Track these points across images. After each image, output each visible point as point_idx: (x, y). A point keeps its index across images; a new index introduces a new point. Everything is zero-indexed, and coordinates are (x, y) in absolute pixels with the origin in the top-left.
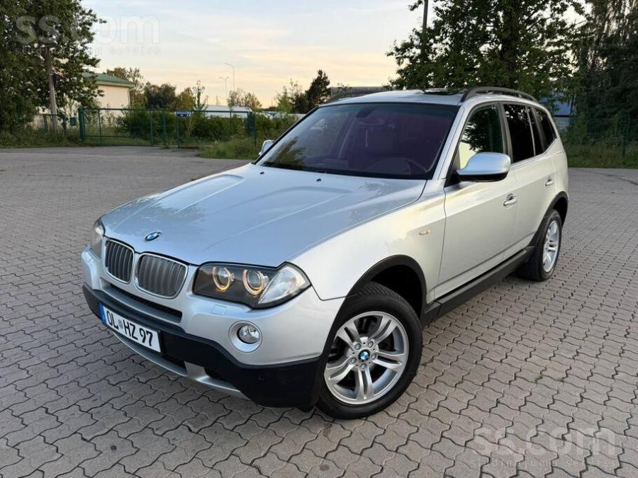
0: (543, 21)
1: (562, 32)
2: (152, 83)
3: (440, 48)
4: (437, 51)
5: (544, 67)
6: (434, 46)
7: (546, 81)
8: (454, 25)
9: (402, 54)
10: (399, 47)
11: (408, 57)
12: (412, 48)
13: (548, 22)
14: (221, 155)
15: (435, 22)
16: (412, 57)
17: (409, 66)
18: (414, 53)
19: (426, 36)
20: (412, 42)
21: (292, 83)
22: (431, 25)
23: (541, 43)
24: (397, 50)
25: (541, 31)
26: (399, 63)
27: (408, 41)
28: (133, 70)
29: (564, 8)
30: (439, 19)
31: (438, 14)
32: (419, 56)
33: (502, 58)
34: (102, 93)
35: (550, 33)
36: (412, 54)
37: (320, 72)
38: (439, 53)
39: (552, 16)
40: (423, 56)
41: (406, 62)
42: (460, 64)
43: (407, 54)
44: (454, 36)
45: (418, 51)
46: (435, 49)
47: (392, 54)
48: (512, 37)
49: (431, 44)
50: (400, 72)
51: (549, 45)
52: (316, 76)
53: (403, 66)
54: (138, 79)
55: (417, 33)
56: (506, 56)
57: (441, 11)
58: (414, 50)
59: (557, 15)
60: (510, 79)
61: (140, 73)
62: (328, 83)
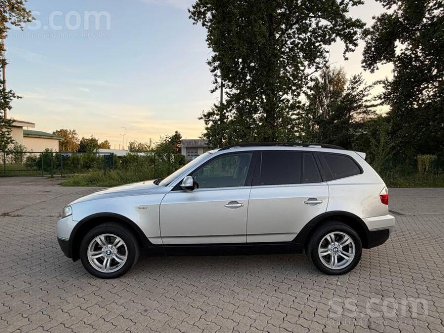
0: (288, 101)
1: (299, 107)
2: (86, 138)
3: (231, 115)
4: (229, 117)
5: (291, 127)
6: (227, 114)
7: (293, 135)
8: (238, 102)
9: (208, 118)
10: (206, 114)
11: (212, 120)
12: (213, 115)
13: (291, 102)
14: (76, 184)
15: (226, 100)
16: (214, 120)
17: (212, 125)
18: (215, 118)
19: (222, 108)
20: (214, 112)
21: (161, 137)
22: (225, 102)
23: (288, 112)
24: (205, 116)
25: (287, 106)
26: (206, 124)
27: (211, 111)
28: (72, 130)
29: (299, 94)
30: (229, 99)
31: (228, 96)
32: (219, 120)
33: (267, 121)
34: (13, 142)
35: (292, 107)
36: (214, 119)
37: (176, 132)
38: (230, 119)
39: (292, 98)
40: (221, 119)
41: (211, 123)
42: (242, 125)
43: (211, 118)
44: (238, 109)
45: (218, 117)
46: (228, 116)
47: (202, 118)
48: (271, 108)
49: (225, 113)
50: (207, 129)
51: (293, 114)
52: (174, 134)
53: (209, 126)
54: (75, 135)
55: (216, 107)
56: (269, 120)
57: (229, 94)
58: (215, 116)
59: (295, 98)
60: (272, 133)
61: (76, 132)
62: (181, 138)
